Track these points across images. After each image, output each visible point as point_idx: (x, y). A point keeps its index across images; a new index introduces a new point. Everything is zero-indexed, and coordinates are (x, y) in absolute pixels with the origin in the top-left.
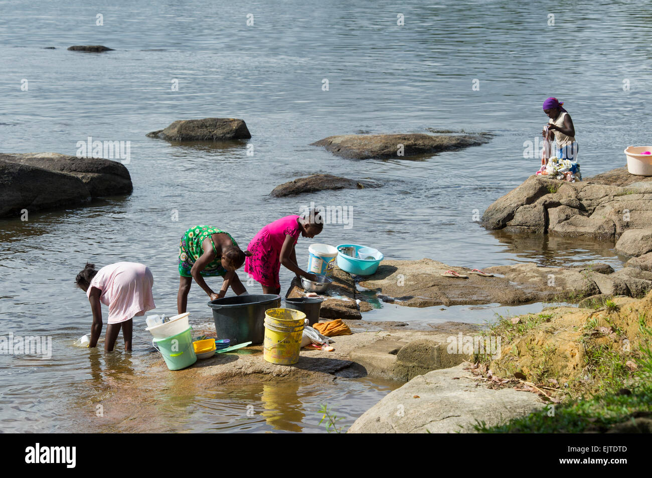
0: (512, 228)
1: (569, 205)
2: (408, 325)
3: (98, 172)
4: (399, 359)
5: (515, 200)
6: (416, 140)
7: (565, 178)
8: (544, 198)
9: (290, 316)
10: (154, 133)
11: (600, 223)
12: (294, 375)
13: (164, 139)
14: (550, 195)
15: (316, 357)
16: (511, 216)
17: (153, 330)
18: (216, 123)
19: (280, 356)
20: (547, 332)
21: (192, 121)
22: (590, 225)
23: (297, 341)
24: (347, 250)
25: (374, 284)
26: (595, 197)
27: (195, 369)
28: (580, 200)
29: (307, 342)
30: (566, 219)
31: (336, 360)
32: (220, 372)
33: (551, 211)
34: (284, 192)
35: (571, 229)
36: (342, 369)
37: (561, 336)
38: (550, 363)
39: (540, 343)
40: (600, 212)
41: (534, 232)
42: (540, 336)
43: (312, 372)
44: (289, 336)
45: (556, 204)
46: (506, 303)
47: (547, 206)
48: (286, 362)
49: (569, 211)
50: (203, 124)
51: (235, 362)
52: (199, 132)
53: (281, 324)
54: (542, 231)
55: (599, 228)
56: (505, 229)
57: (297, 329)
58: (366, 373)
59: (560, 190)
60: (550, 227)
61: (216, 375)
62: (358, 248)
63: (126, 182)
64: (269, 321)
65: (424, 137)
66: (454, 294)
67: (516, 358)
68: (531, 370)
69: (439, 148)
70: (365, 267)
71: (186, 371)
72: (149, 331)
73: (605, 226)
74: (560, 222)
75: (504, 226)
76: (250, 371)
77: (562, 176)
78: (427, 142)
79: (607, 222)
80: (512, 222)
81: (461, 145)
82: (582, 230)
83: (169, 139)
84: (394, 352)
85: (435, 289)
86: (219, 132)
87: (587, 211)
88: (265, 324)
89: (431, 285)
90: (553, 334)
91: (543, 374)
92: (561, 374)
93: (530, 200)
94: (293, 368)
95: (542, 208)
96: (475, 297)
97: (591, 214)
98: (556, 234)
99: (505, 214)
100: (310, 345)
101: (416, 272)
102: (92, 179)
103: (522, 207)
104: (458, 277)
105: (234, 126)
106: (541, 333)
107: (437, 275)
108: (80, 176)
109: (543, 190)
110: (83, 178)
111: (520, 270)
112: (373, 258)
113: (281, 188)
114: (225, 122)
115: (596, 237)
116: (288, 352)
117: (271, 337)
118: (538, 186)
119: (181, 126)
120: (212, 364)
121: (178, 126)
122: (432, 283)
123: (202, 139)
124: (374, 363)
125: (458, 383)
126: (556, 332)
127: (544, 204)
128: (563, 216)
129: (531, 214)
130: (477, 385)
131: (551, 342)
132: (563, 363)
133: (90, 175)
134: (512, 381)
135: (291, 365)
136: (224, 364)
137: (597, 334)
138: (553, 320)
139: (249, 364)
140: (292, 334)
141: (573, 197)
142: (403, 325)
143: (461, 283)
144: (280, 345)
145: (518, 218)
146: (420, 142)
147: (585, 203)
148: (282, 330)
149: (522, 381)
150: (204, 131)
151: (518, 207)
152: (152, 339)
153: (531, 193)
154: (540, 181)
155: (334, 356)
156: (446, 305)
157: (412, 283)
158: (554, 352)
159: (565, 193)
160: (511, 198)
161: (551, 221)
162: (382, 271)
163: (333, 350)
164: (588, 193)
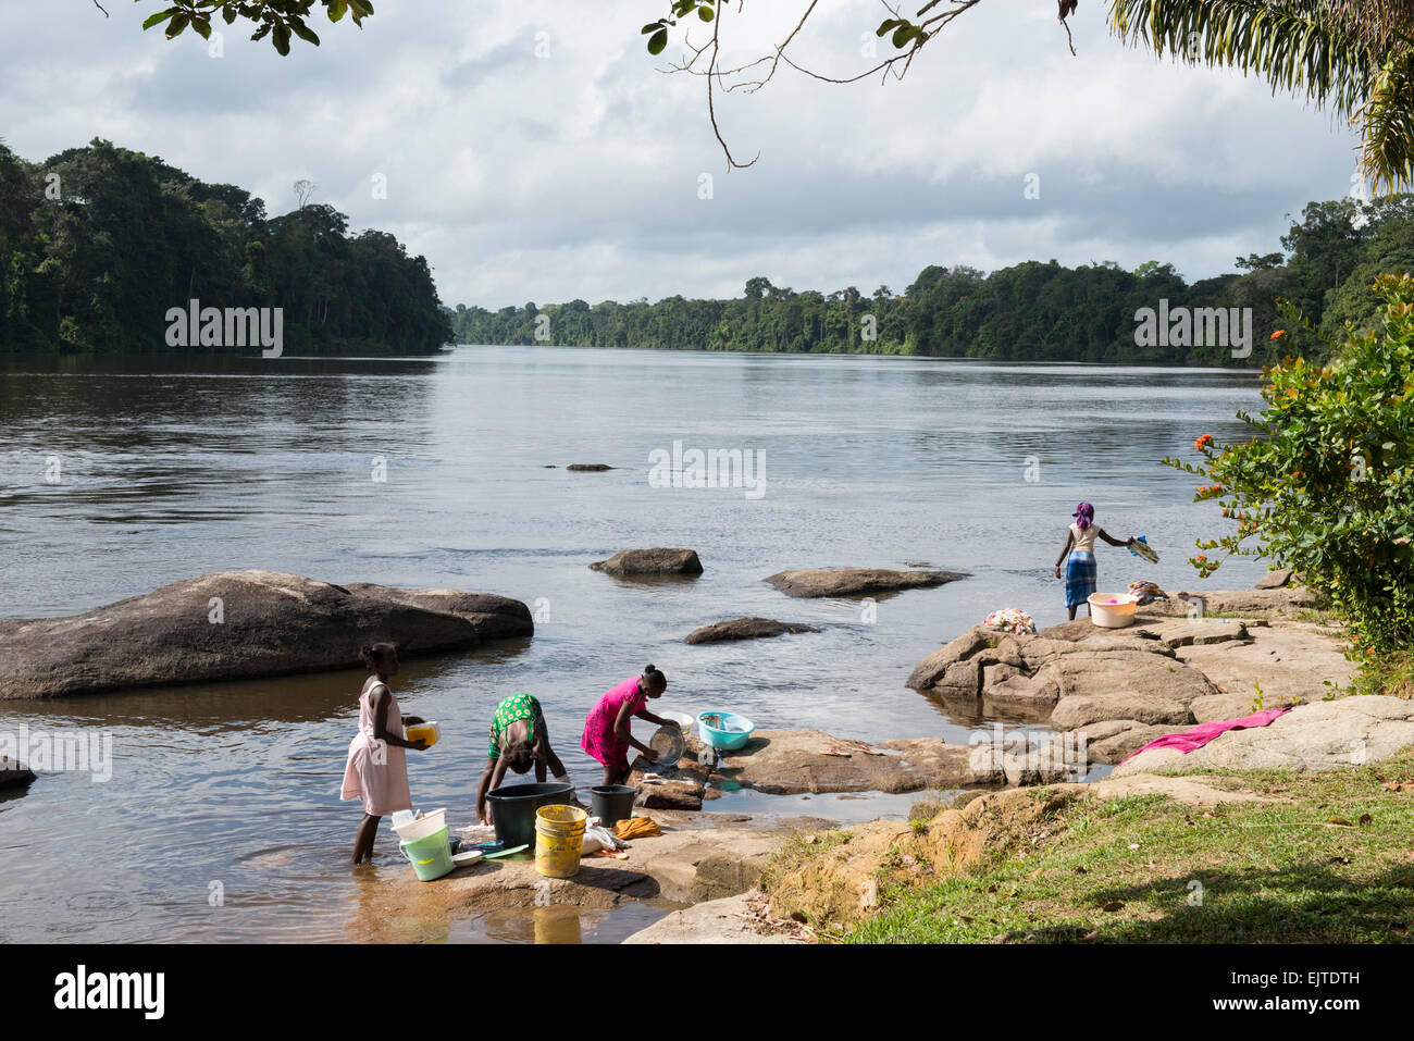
0: (942, 687)
1: (1009, 664)
2: (751, 819)
3: (492, 611)
4: (698, 875)
5: (947, 655)
6: (879, 576)
7: (1014, 629)
8: (981, 654)
9: (570, 815)
10: (597, 564)
11: (1041, 686)
12: (567, 892)
13: (606, 572)
14: (988, 651)
15: (602, 867)
16: (941, 675)
17: (400, 830)
18: (664, 553)
19: (553, 866)
20: (839, 858)
21: (638, 552)
22: (1028, 688)
23: (573, 849)
24: (711, 719)
25: (738, 761)
26: (1040, 653)
27: (447, 881)
28: (1022, 657)
29: (596, 847)
30: (1003, 680)
31: (627, 872)
32: (475, 886)
33: (988, 670)
34: (700, 638)
35: (1007, 692)
36: (630, 885)
37: (856, 865)
38: (838, 901)
39: (829, 873)
40: (1044, 672)
41: (965, 694)
42: (830, 863)
43: (590, 888)
44: (564, 842)
45: (994, 662)
46: (888, 791)
47: (982, 664)
48: (560, 874)
49: (1007, 670)
50: (649, 555)
51: (497, 872)
52: (644, 564)
53: (553, 827)
54: (975, 693)
55: (1040, 692)
56: (933, 690)
57: (574, 833)
58: (658, 891)
59: (1001, 644)
60: (985, 688)
61: (469, 890)
62: (724, 716)
63: (524, 623)
64: (541, 823)
65: (888, 574)
66: (827, 779)
67: (800, 891)
68: (814, 909)
69: (906, 586)
70: (730, 741)
71: (437, 882)
72: (395, 832)
73: (1047, 690)
74: (995, 684)
75: (933, 685)
76: (513, 885)
77: (1011, 627)
78: (891, 579)
79: (1050, 685)
80: (942, 682)
81: (933, 582)
82: (1019, 693)
83: (611, 572)
84: (696, 865)
85: (806, 770)
86: (666, 564)
87: (1030, 671)
88: (536, 827)
89: (801, 765)
90: (846, 861)
91: (827, 916)
92: (849, 917)
93: (965, 656)
94: (568, 882)
95: (976, 665)
96: (851, 783)
97: (1034, 674)
98: (991, 697)
99: (934, 672)
100: (597, 851)
101: (791, 746)
102: (485, 619)
103: (954, 664)
104: (838, 756)
105: (684, 557)
106: (832, 859)
107: (814, 753)
108: (469, 617)
109: (981, 644)
110: (473, 619)
111: (921, 747)
112: (740, 729)
113: (697, 633)
114: (673, 553)
115: (1035, 703)
116: (563, 862)
117: (543, 844)
118: (975, 640)
119: (625, 557)
120: (468, 876)
121: (622, 556)
122: (804, 763)
123: (647, 572)
124: (671, 878)
125: (722, 924)
126: (850, 859)
127: (979, 662)
128: (1000, 677)
129: (963, 673)
130: (744, 928)
131: (842, 873)
132: (853, 903)
133: (483, 615)
134: (788, 924)
135: (566, 878)
136: (482, 874)
137: (897, 865)
138: (851, 841)
139: (513, 876)
140: (568, 839)
141: (1015, 654)
142: (744, 820)
143: (841, 763)
144: (553, 853)
145: (949, 677)
146: (884, 579)
147: (1028, 660)
148: (555, 833)
149: (800, 925)
150: (651, 563)
151: (949, 664)
152: (398, 842)
153: (967, 647)
154: (978, 634)
155: (625, 866)
156: (814, 793)
157: (780, 762)
158: (842, 886)
159: (1006, 649)
160: (942, 655)
161: (986, 683)
162: (751, 745)
163: (627, 858)
164: (1033, 650)
